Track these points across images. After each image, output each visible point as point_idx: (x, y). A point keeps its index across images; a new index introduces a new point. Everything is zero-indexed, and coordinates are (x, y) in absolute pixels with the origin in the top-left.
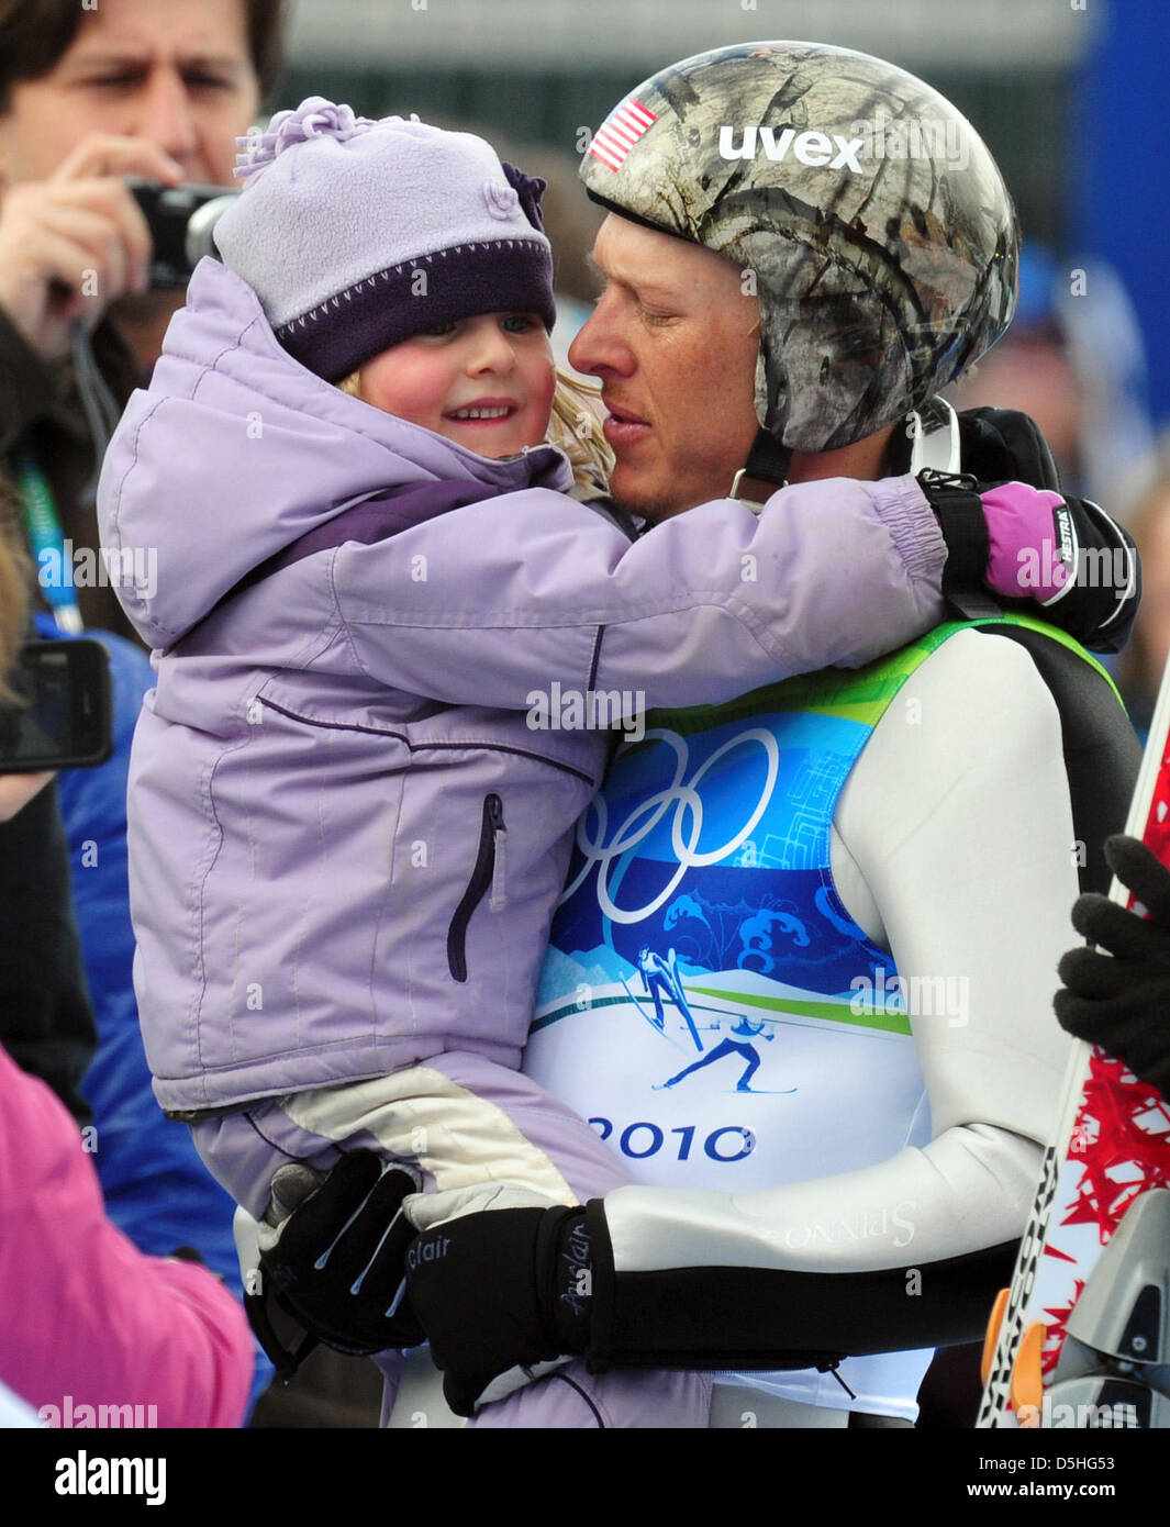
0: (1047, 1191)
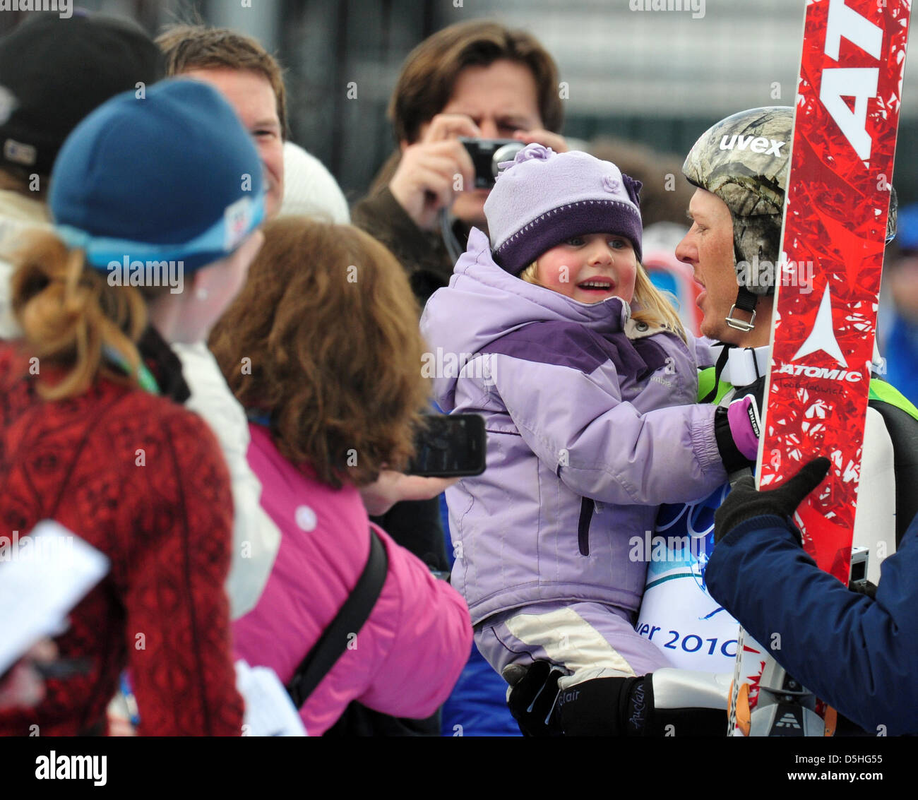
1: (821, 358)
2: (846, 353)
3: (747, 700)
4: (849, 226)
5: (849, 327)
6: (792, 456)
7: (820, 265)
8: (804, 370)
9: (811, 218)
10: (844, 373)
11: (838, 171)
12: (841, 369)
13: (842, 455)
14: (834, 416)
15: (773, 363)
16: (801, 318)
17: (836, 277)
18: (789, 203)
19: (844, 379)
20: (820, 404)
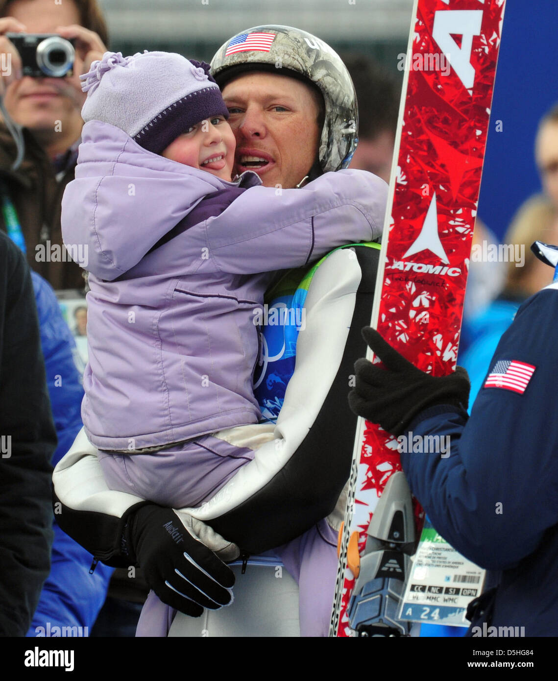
0: (354, 478)
1: (426, 256)
2: (448, 252)
3: (357, 545)
4: (455, 144)
5: (451, 230)
6: (400, 339)
7: (429, 177)
8: (412, 266)
9: (423, 137)
10: (446, 268)
11: (446, 99)
12: (443, 265)
13: (442, 338)
14: (437, 305)
15: (387, 261)
16: (412, 223)
17: (442, 188)
18: (404, 124)
19: (446, 274)
20: (425, 295)
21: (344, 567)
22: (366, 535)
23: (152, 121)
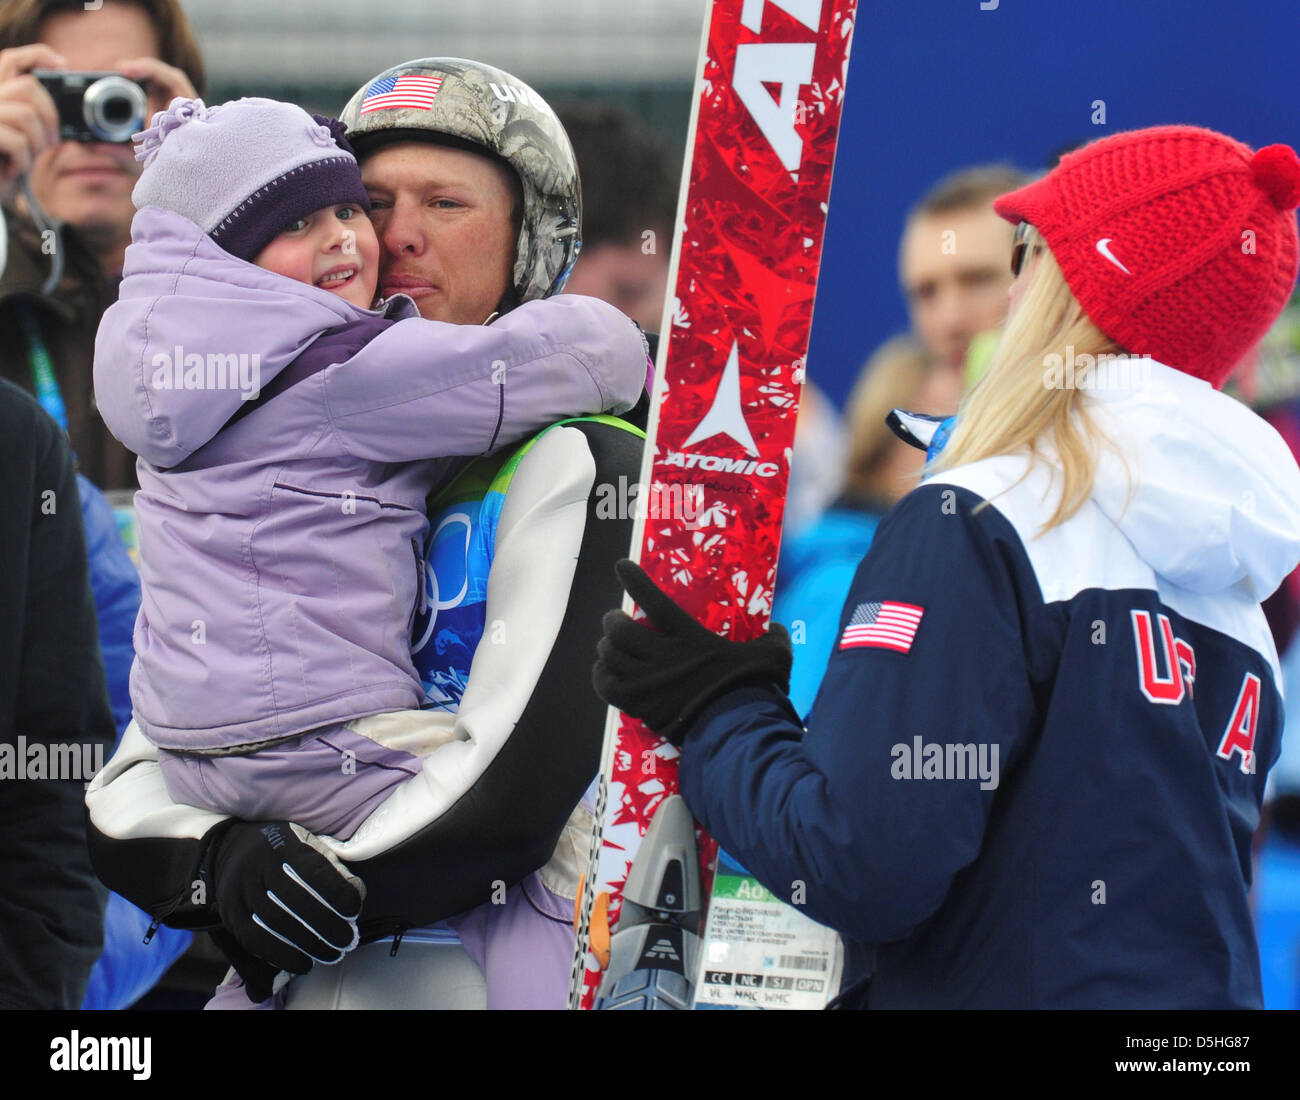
0: (602, 804)
1: (722, 445)
2: (757, 437)
3: (605, 914)
4: (769, 262)
5: (762, 402)
6: (678, 580)
7: (726, 316)
8: (699, 461)
9: (717, 250)
10: (754, 464)
11: (754, 187)
12: (750, 459)
13: (747, 577)
14: (738, 522)
15: (657, 451)
16: (699, 390)
17: (747, 333)
18: (685, 228)
19: (754, 474)
20: (720, 508)
21: (584, 951)
22: (621, 898)
23: (237, 209)
